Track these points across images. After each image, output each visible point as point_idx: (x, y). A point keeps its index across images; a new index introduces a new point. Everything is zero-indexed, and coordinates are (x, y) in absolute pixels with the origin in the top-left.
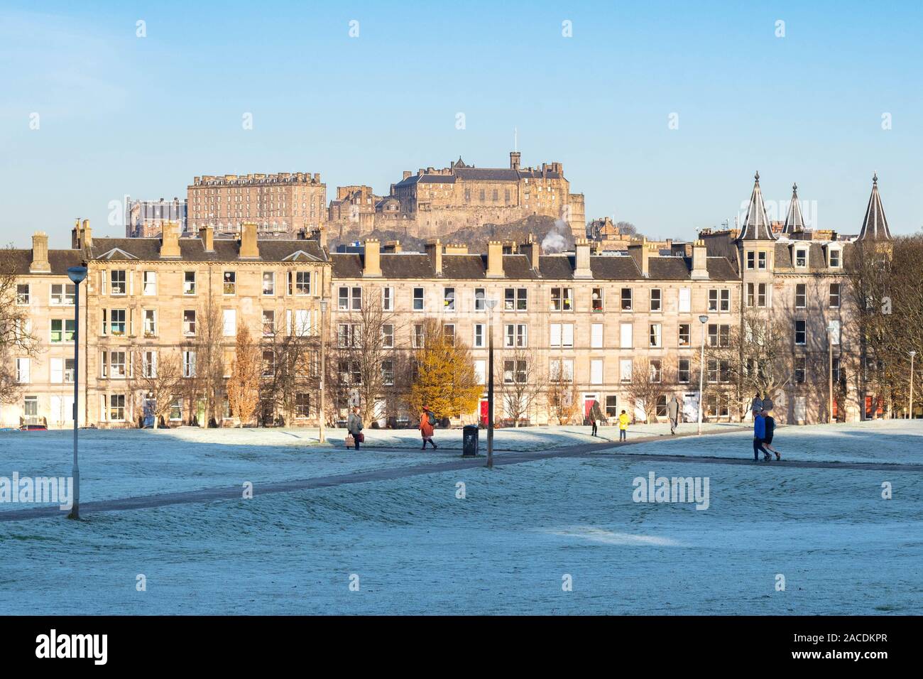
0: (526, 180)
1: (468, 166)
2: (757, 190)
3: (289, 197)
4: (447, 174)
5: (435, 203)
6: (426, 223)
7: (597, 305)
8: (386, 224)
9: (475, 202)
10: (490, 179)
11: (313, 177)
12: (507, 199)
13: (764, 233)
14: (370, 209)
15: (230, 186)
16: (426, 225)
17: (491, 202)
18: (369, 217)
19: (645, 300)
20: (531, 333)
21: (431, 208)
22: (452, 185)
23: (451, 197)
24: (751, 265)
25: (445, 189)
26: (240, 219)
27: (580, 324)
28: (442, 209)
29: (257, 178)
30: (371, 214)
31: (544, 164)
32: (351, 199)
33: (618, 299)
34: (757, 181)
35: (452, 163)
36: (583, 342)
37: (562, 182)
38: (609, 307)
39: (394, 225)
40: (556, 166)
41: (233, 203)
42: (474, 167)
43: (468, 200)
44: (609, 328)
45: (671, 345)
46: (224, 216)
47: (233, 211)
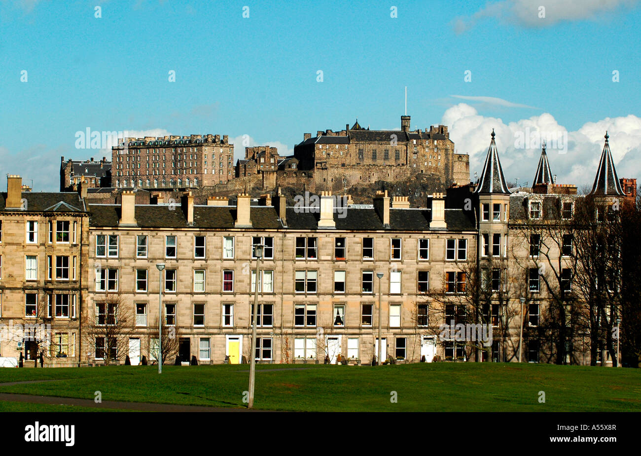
0: (415, 141)
1: (364, 129)
2: (493, 147)
3: (200, 156)
4: (343, 135)
5: (332, 161)
6: (323, 180)
7: (339, 253)
8: (287, 181)
9: (368, 161)
10: (381, 140)
11: (221, 138)
12: (397, 158)
13: (499, 187)
14: (273, 167)
15: (149, 147)
16: (322, 182)
17: (383, 161)
18: (272, 174)
19: (385, 249)
20: (277, 278)
21: (328, 166)
22: (346, 145)
23: (346, 156)
24: (487, 216)
25: (340, 149)
26: (157, 177)
27: (323, 271)
28: (337, 168)
29: (172, 139)
30: (273, 172)
31: (431, 127)
32: (256, 158)
33: (359, 248)
34: (493, 139)
35: (348, 126)
36: (326, 287)
37: (448, 143)
38: (351, 255)
39: (295, 182)
40: (442, 129)
41: (151, 162)
42: (368, 129)
43: (362, 159)
44: (350, 275)
45: (411, 291)
46: (143, 174)
47: (151, 169)
